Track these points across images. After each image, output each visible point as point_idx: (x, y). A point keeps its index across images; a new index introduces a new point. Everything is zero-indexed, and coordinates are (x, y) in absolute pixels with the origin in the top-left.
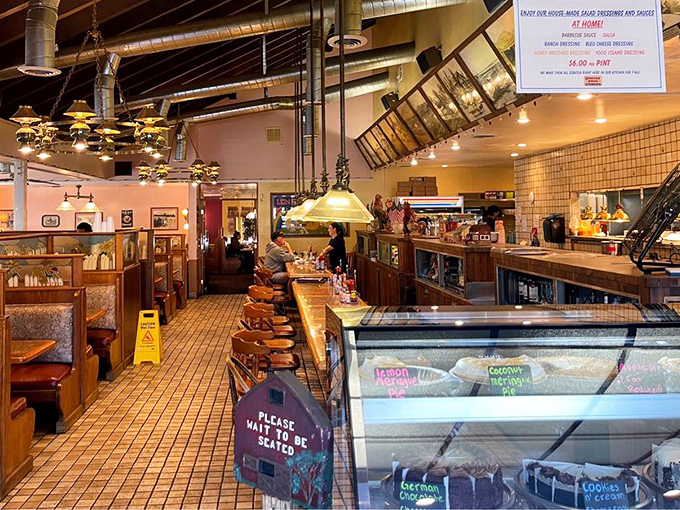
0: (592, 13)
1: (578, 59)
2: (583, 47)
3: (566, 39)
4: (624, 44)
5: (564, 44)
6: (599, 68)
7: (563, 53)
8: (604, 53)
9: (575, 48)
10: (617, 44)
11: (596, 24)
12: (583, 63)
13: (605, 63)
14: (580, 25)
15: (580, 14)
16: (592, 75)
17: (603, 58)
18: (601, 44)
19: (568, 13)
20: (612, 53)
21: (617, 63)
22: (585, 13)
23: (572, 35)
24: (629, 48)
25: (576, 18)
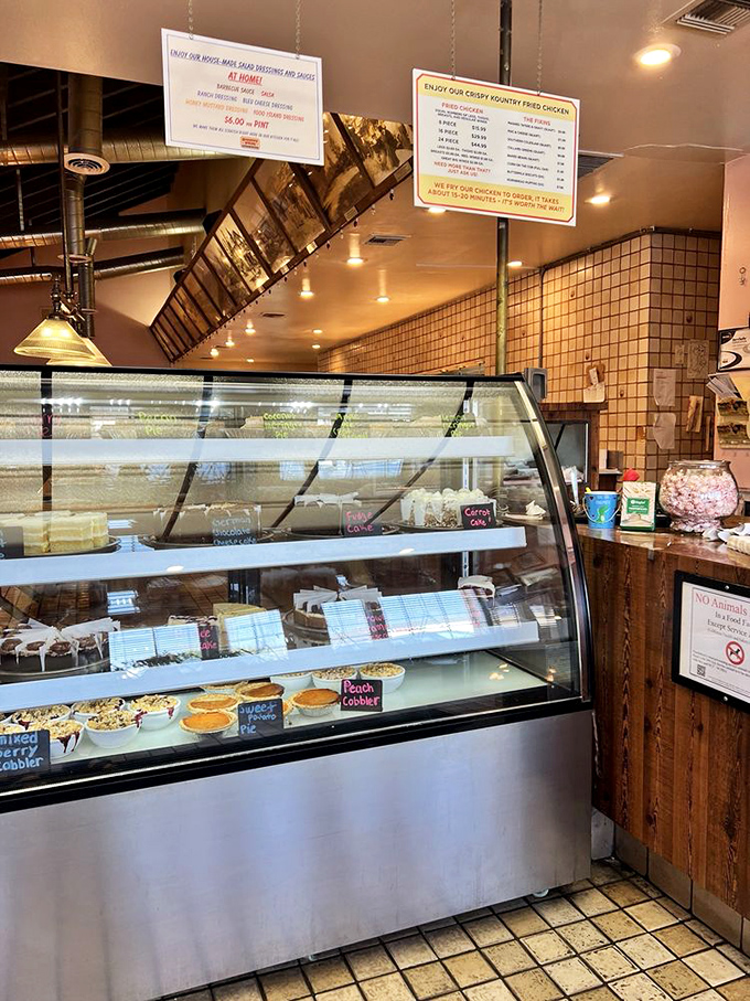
0: (250, 67)
1: (235, 116)
2: (239, 104)
3: (221, 92)
4: (283, 106)
5: (219, 96)
6: (258, 130)
7: (219, 107)
8: (262, 113)
9: (230, 103)
10: (276, 106)
11: (253, 79)
12: (240, 122)
13: (264, 125)
14: (237, 78)
15: (238, 65)
16: (248, 136)
17: (261, 119)
18: (260, 103)
19: (224, 62)
20: (270, 114)
21: (275, 126)
22: (243, 65)
23: (228, 88)
24: (288, 112)
25: (234, 70)
